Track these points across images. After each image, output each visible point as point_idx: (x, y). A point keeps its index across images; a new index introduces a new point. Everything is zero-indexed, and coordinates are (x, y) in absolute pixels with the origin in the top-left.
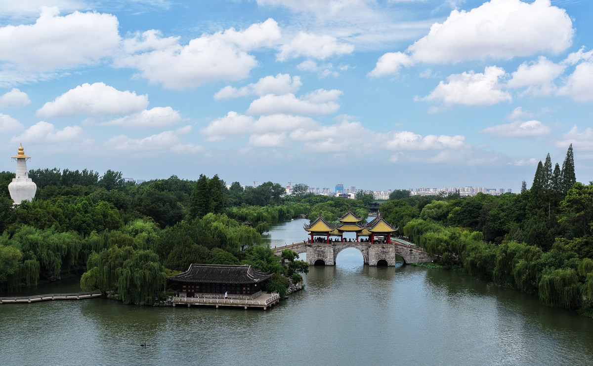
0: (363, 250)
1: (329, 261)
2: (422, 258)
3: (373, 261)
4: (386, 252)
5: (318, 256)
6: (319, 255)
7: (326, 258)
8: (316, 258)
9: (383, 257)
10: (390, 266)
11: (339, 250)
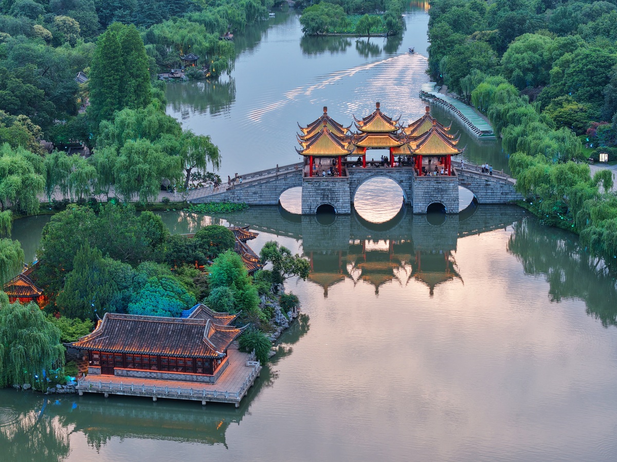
0: (402, 181)
1: (343, 207)
2: (507, 194)
3: (420, 206)
4: (442, 190)
5: (323, 198)
6: (324, 196)
7: (337, 201)
8: (320, 202)
9: (437, 199)
10: (450, 214)
11: (360, 182)
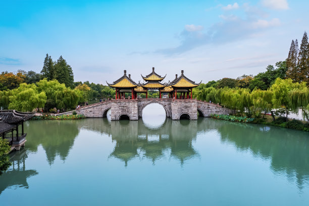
0: (165, 105)
1: (134, 116)
3: (176, 115)
5: (123, 112)
7: (131, 113)
8: (121, 114)
9: (185, 111)
10: (192, 120)
11: (144, 106)
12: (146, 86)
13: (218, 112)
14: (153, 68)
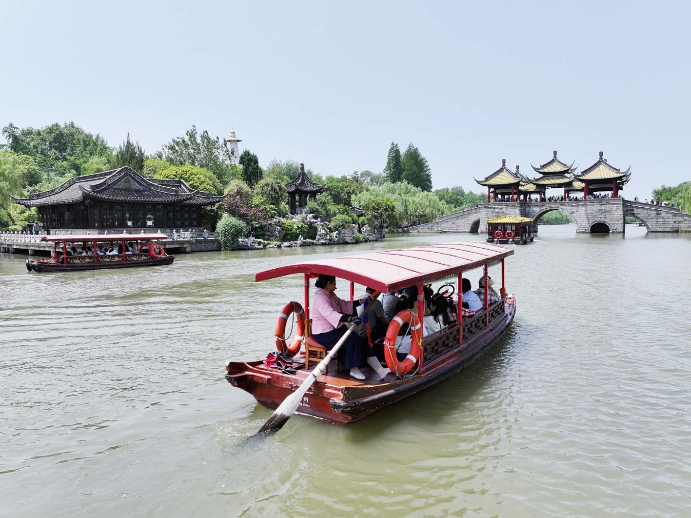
4: (605, 211)
9: (600, 219)
12: (541, 182)
13: (680, 222)
14: (555, 153)
